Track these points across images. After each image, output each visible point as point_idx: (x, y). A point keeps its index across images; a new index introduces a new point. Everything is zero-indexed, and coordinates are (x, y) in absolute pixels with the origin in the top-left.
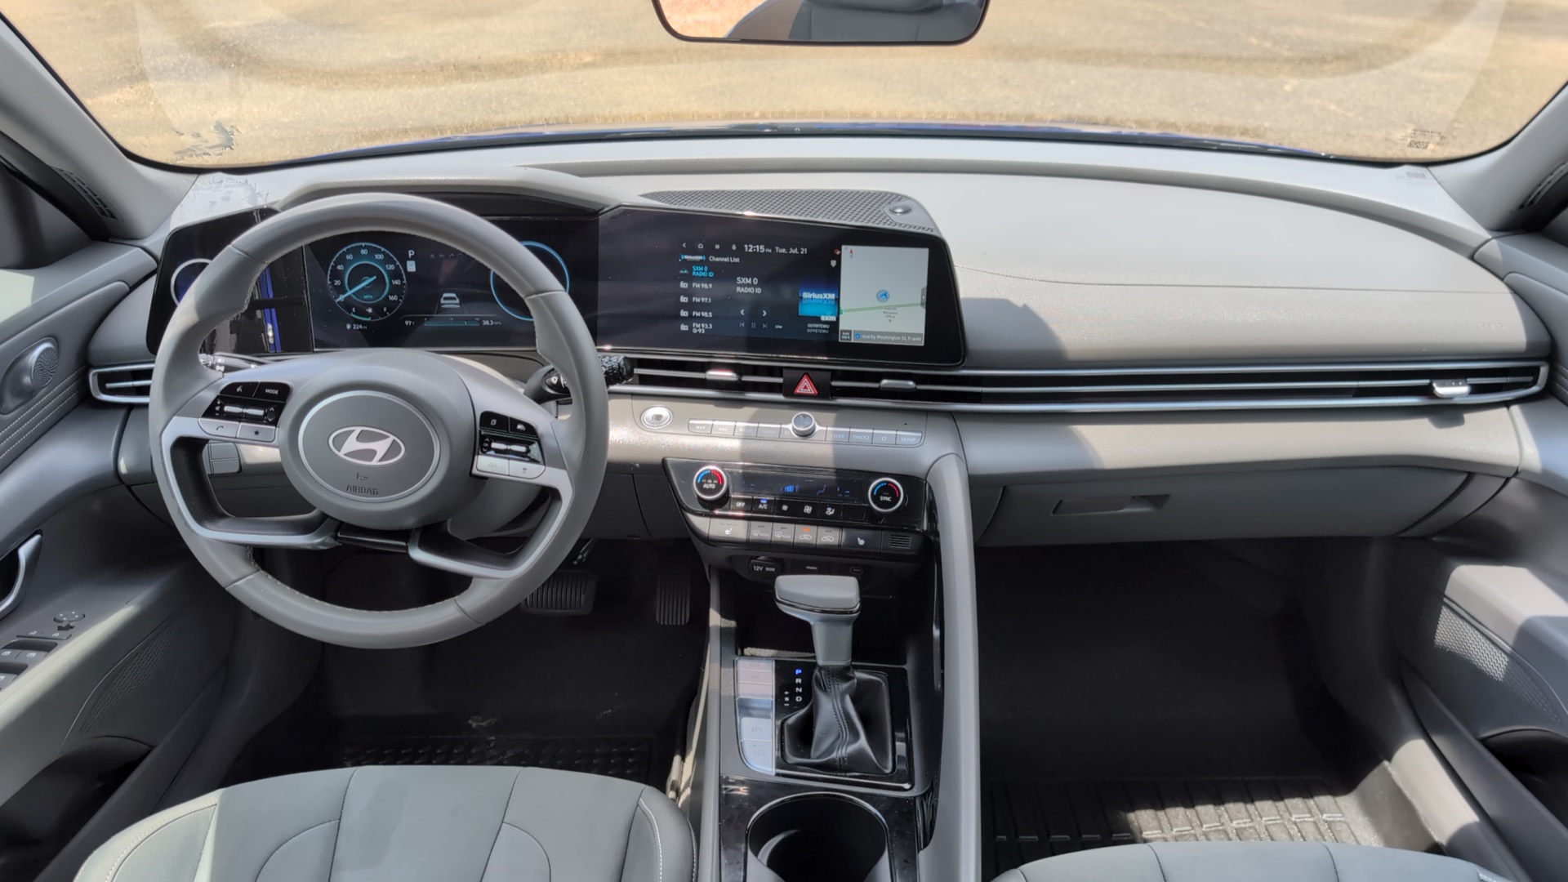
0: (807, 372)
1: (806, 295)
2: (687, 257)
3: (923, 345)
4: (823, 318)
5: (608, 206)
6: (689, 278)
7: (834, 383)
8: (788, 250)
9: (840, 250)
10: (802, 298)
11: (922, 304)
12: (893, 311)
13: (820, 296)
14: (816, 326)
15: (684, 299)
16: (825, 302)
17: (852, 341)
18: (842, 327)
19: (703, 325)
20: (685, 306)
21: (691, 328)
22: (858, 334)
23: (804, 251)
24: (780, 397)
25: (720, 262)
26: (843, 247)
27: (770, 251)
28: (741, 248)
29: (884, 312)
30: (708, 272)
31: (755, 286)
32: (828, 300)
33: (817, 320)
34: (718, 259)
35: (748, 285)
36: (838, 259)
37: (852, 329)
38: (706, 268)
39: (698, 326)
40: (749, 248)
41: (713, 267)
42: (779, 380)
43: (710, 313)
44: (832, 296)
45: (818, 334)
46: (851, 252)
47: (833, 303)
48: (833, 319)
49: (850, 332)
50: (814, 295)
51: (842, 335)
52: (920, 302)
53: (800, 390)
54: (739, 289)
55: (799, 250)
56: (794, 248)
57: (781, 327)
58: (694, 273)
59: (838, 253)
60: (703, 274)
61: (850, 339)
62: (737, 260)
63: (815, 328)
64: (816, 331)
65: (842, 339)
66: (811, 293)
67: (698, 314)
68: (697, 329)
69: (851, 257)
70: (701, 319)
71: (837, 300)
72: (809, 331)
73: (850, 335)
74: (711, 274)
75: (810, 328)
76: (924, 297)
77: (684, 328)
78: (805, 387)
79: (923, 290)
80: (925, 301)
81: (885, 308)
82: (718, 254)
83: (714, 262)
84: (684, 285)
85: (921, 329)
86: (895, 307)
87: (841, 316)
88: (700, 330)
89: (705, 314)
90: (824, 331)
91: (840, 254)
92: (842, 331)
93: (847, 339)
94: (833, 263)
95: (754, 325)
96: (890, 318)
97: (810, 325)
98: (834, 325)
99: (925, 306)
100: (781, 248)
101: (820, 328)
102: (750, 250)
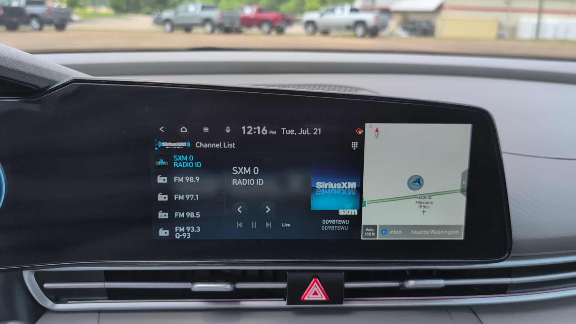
0: (315, 274)
1: (320, 185)
2: (165, 144)
3: (462, 238)
4: (341, 212)
5: (57, 82)
6: (169, 171)
7: (348, 285)
8: (297, 131)
9: (364, 129)
10: (315, 188)
11: (462, 191)
12: (428, 200)
13: (338, 186)
14: (334, 222)
15: (162, 198)
16: (344, 192)
17: (378, 238)
18: (365, 222)
19: (188, 228)
20: (164, 206)
21: (172, 233)
22: (385, 229)
23: (318, 131)
24: (282, 303)
25: (209, 149)
26: (367, 125)
27: (274, 133)
28: (237, 131)
29: (417, 202)
30: (194, 162)
31: (255, 177)
32: (347, 190)
33: (334, 214)
34: (206, 146)
35: (247, 176)
36: (361, 140)
37: (378, 223)
38: (191, 158)
39: (182, 229)
40: (247, 130)
41: (199, 154)
42: (283, 285)
43: (197, 214)
44: (353, 185)
45: (336, 231)
46: (377, 131)
47: (354, 193)
48: (355, 212)
49: (375, 227)
50: (330, 185)
51: (365, 231)
52: (459, 187)
53: (309, 296)
54: (234, 181)
55: (312, 131)
56: (305, 129)
57: (289, 225)
58: (175, 164)
59: (360, 133)
60: (188, 165)
61: (376, 237)
62: (232, 146)
63: (332, 225)
64: (333, 228)
65: (364, 236)
66: (327, 182)
67: (182, 215)
68: (181, 233)
69: (377, 137)
70: (186, 222)
71: (360, 190)
72: (324, 228)
73: (375, 232)
74: (198, 165)
75: (325, 225)
76: (465, 183)
77: (163, 233)
78: (315, 293)
79: (463, 174)
80: (466, 187)
81: (418, 196)
82: (206, 138)
83: (203, 149)
84: (161, 180)
85: (460, 220)
86: (430, 195)
87: (364, 209)
88: (184, 235)
89: (191, 215)
90: (343, 228)
91: (363, 134)
92: (366, 227)
93: (372, 237)
94: (355, 145)
95: (254, 225)
96: (422, 209)
97: (325, 222)
98: (356, 220)
99: (465, 193)
100: (289, 128)
101: (338, 225)
102: (249, 133)
